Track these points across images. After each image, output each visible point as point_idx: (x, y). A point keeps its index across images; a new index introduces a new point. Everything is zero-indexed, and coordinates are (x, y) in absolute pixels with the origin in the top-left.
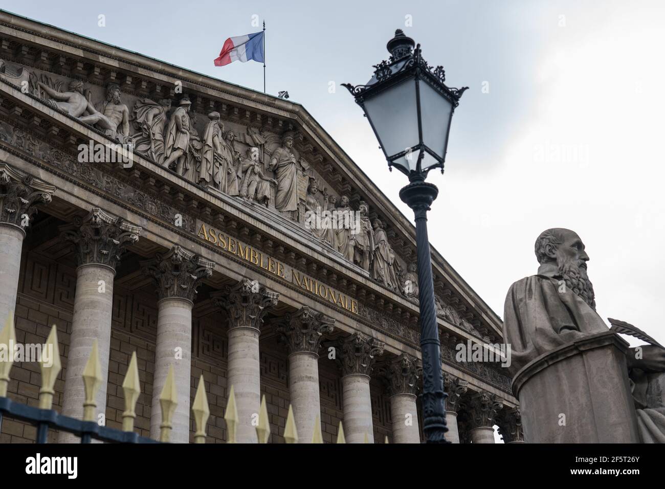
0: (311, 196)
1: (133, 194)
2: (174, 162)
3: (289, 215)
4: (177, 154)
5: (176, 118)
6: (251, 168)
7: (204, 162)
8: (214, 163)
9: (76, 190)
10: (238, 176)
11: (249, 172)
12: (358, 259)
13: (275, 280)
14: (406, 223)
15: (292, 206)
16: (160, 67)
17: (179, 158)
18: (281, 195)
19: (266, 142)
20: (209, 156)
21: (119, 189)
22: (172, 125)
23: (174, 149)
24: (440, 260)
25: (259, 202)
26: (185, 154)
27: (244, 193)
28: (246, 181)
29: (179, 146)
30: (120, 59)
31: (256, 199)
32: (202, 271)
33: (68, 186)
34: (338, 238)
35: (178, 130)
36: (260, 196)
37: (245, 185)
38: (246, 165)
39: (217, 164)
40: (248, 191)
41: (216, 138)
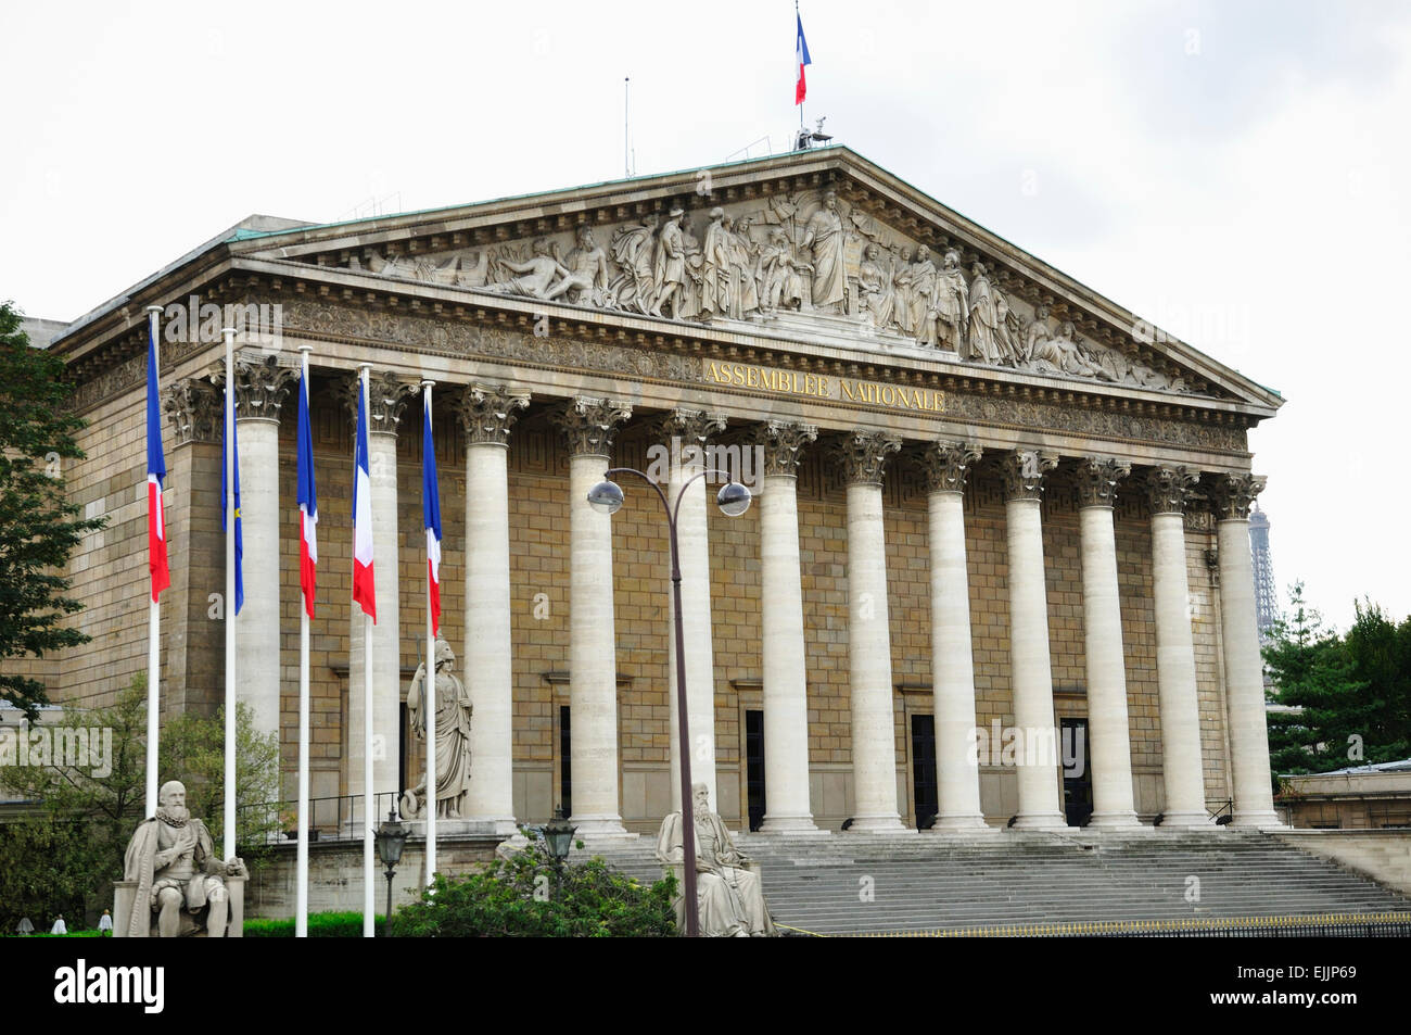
0: (870, 263)
1: (621, 356)
2: (667, 301)
3: (833, 310)
4: (669, 290)
5: (664, 243)
6: (774, 261)
7: (706, 286)
8: (718, 284)
9: (556, 378)
10: (756, 279)
11: (772, 267)
12: (943, 336)
13: (814, 404)
14: (1024, 256)
15: (836, 295)
16: (637, 185)
17: (673, 294)
18: (820, 284)
19: (797, 210)
20: (711, 277)
21: (604, 355)
22: (661, 253)
23: (666, 284)
24: (1086, 293)
25: (787, 307)
26: (680, 285)
27: (765, 302)
28: (768, 283)
29: (671, 279)
30: (587, 198)
31: (782, 304)
32: (712, 426)
33: (545, 376)
34: (913, 311)
35: (668, 255)
36: (787, 299)
37: (767, 289)
38: (767, 260)
39: (723, 284)
40: (770, 297)
41: (719, 249)
